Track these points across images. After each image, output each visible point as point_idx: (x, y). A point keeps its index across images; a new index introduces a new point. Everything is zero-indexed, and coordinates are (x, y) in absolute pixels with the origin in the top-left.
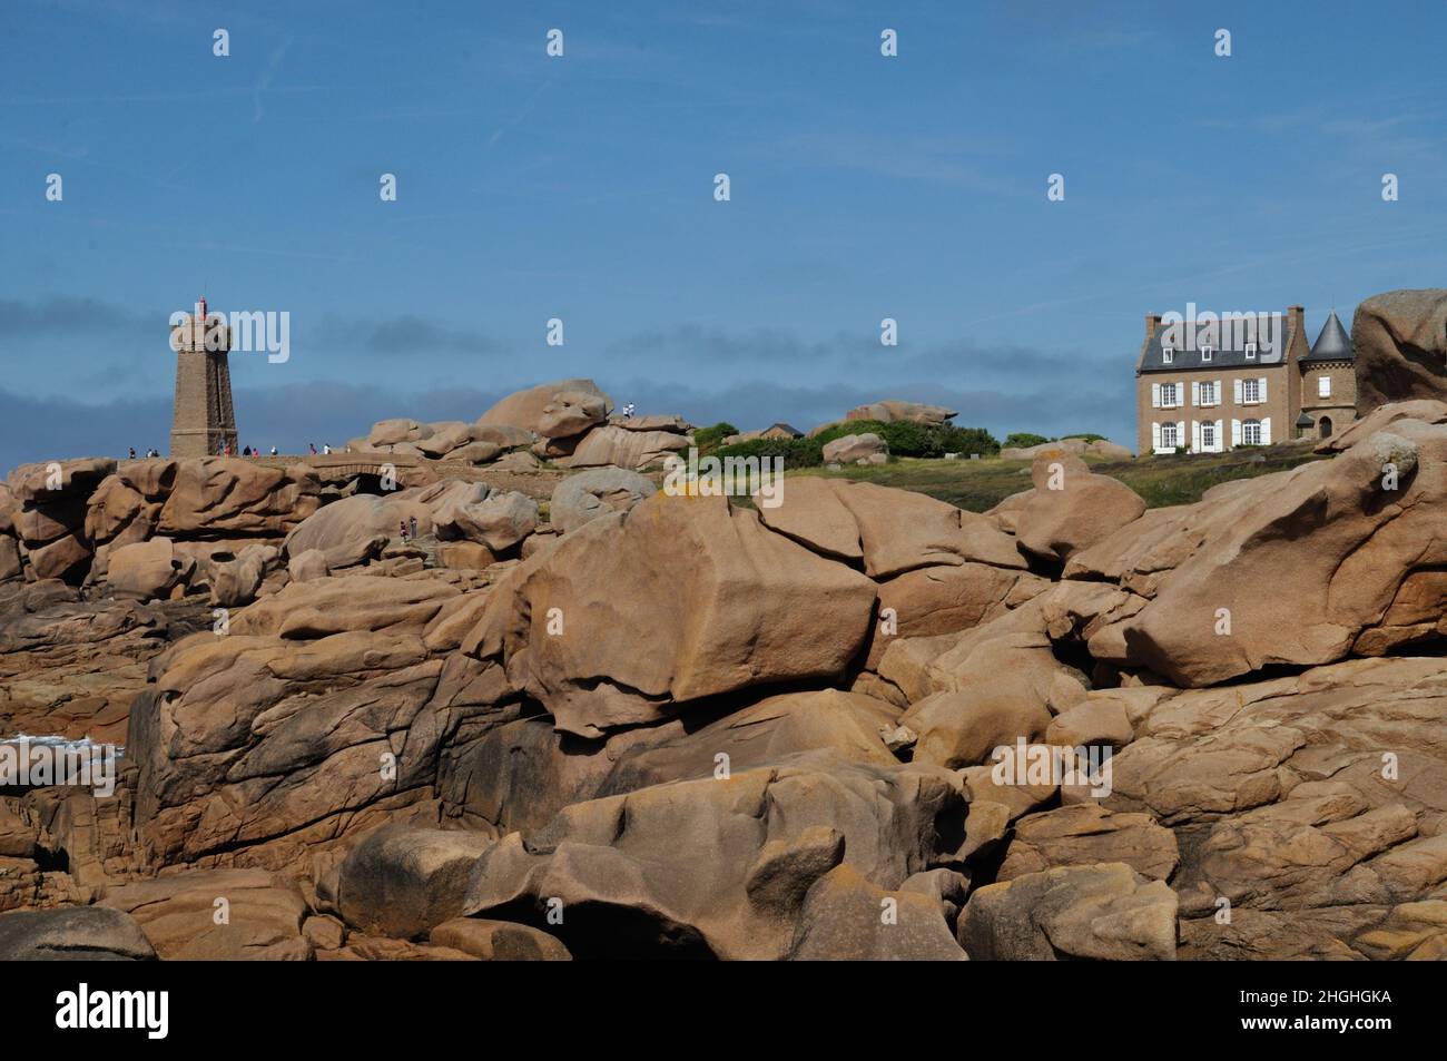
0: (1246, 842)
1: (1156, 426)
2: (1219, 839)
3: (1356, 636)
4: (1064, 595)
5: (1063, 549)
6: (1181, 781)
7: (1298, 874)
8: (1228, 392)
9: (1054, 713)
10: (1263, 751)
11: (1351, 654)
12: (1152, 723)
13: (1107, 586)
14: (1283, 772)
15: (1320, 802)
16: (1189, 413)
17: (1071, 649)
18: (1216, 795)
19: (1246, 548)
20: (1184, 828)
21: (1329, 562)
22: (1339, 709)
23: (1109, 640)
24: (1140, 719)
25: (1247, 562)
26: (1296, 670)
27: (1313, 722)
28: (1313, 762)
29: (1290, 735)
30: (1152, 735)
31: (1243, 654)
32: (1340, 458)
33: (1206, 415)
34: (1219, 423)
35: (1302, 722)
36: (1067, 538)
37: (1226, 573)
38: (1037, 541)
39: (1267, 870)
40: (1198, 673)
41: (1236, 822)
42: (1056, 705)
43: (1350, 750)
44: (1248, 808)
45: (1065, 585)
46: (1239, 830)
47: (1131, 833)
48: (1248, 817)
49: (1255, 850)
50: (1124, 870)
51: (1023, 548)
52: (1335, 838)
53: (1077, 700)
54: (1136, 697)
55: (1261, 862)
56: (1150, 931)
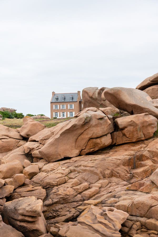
0: (58, 191)
1: (54, 113)
2: (53, 191)
3: (81, 152)
4: (29, 145)
5: (28, 135)
6: (47, 180)
7: (68, 197)
9: (24, 168)
10: (62, 174)
11: (80, 155)
12: (43, 169)
13: (36, 143)
14: (66, 177)
15: (72, 183)
16: (60, 110)
17: (29, 155)
18: (54, 183)
19: (61, 135)
20: (48, 189)
21: (76, 137)
22: (76, 165)
23: (36, 153)
24: (41, 168)
25: (61, 138)
26: (70, 158)
27: (72, 168)
28: (72, 175)
29: (67, 171)
30: (43, 171)
31: (60, 155)
32: (78, 118)
33: (63, 111)
34: (65, 113)
35: (70, 168)
36: (29, 133)
37: (57, 140)
38: (23, 134)
39: (62, 196)
40: (52, 159)
41: (57, 187)
42: (25, 166)
43: (78, 173)
44: (60, 185)
45: (28, 142)
46: (57, 189)
47: (37, 191)
48: (59, 186)
49: (59, 193)
50: (34, 198)
51: (21, 136)
52: (74, 189)
53: (29, 165)
54: (40, 164)
55: (60, 195)
56: (36, 209)
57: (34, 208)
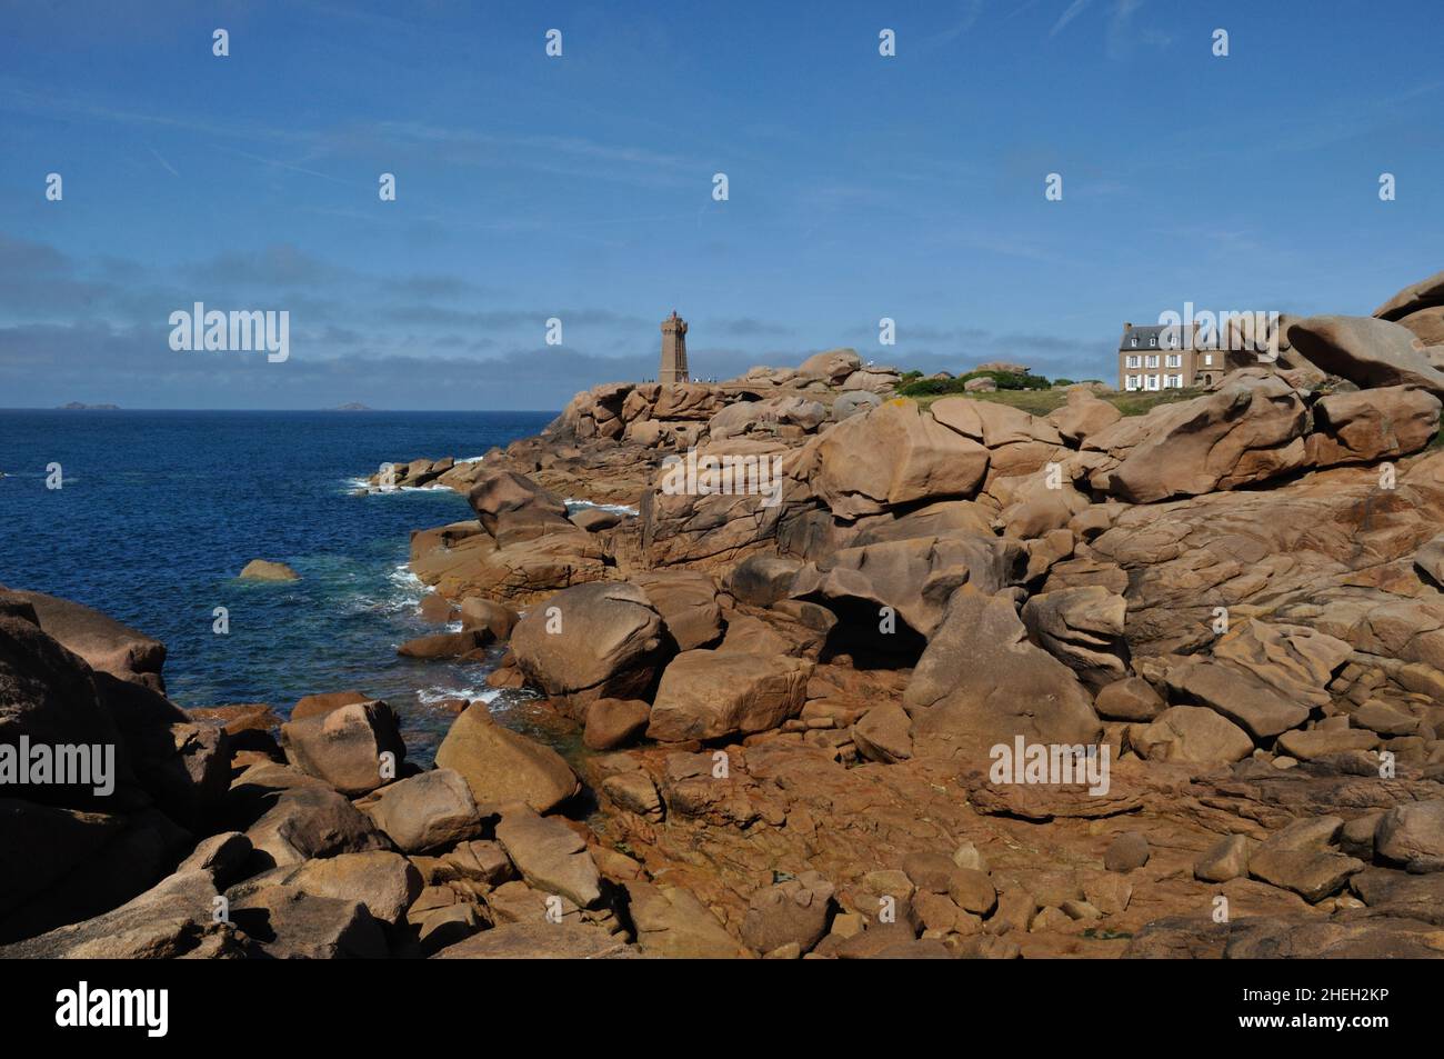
0: (1161, 577)
1: (1127, 377)
2: (1148, 576)
3: (1219, 481)
4: (1080, 458)
5: (1081, 436)
6: (1132, 549)
7: (1184, 592)
8: (1162, 361)
9: (1073, 514)
10: (1171, 535)
11: (1216, 489)
12: (1120, 521)
13: (1101, 454)
14: (1180, 545)
15: (1197, 559)
16: (1143, 371)
17: (1082, 484)
18: (1149, 555)
19: (1169, 437)
20: (1132, 571)
21: (1208, 445)
22: (1208, 515)
23: (1101, 480)
24: (1114, 518)
25: (1170, 443)
26: (1189, 496)
27: (1196, 522)
28: (1194, 540)
29: (1185, 527)
30: (1119, 526)
31: (1165, 488)
32: (1215, 394)
33: (1152, 372)
34: (1158, 376)
35: (1191, 522)
36: (1083, 430)
37: (1158, 449)
38: (1069, 432)
39: (1170, 591)
40: (1143, 497)
41: (1157, 568)
42: (1074, 511)
43: (1212, 535)
44: (1163, 562)
45: (1081, 453)
46: (1158, 572)
47: (1106, 573)
48: (1162, 565)
49: (1164, 581)
50: (1102, 590)
51: (1061, 435)
52: (1202, 576)
53: (1085, 509)
54: (1113, 507)
55: (1166, 587)
56: (1112, 618)
57: (1107, 614)
